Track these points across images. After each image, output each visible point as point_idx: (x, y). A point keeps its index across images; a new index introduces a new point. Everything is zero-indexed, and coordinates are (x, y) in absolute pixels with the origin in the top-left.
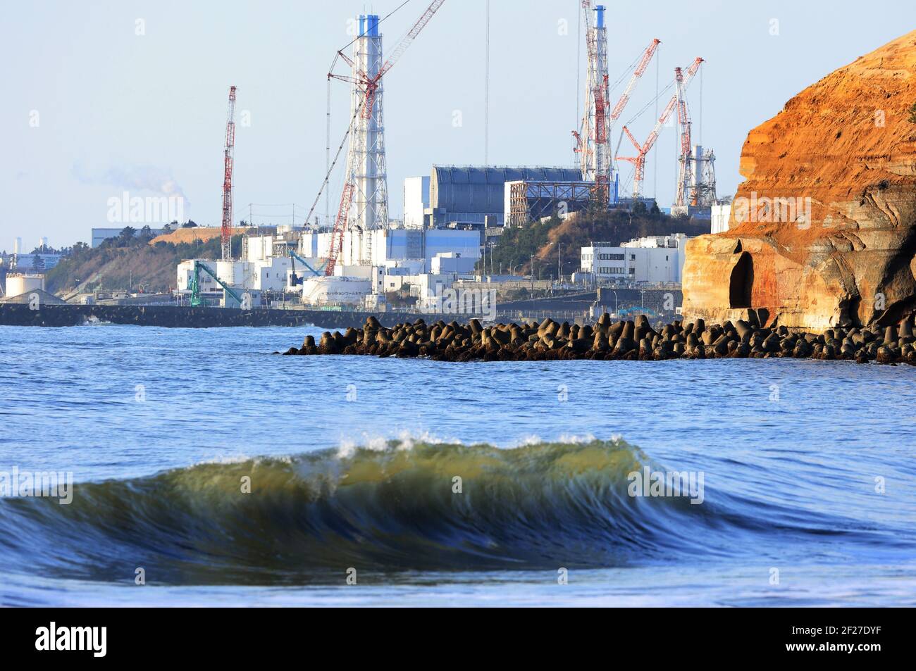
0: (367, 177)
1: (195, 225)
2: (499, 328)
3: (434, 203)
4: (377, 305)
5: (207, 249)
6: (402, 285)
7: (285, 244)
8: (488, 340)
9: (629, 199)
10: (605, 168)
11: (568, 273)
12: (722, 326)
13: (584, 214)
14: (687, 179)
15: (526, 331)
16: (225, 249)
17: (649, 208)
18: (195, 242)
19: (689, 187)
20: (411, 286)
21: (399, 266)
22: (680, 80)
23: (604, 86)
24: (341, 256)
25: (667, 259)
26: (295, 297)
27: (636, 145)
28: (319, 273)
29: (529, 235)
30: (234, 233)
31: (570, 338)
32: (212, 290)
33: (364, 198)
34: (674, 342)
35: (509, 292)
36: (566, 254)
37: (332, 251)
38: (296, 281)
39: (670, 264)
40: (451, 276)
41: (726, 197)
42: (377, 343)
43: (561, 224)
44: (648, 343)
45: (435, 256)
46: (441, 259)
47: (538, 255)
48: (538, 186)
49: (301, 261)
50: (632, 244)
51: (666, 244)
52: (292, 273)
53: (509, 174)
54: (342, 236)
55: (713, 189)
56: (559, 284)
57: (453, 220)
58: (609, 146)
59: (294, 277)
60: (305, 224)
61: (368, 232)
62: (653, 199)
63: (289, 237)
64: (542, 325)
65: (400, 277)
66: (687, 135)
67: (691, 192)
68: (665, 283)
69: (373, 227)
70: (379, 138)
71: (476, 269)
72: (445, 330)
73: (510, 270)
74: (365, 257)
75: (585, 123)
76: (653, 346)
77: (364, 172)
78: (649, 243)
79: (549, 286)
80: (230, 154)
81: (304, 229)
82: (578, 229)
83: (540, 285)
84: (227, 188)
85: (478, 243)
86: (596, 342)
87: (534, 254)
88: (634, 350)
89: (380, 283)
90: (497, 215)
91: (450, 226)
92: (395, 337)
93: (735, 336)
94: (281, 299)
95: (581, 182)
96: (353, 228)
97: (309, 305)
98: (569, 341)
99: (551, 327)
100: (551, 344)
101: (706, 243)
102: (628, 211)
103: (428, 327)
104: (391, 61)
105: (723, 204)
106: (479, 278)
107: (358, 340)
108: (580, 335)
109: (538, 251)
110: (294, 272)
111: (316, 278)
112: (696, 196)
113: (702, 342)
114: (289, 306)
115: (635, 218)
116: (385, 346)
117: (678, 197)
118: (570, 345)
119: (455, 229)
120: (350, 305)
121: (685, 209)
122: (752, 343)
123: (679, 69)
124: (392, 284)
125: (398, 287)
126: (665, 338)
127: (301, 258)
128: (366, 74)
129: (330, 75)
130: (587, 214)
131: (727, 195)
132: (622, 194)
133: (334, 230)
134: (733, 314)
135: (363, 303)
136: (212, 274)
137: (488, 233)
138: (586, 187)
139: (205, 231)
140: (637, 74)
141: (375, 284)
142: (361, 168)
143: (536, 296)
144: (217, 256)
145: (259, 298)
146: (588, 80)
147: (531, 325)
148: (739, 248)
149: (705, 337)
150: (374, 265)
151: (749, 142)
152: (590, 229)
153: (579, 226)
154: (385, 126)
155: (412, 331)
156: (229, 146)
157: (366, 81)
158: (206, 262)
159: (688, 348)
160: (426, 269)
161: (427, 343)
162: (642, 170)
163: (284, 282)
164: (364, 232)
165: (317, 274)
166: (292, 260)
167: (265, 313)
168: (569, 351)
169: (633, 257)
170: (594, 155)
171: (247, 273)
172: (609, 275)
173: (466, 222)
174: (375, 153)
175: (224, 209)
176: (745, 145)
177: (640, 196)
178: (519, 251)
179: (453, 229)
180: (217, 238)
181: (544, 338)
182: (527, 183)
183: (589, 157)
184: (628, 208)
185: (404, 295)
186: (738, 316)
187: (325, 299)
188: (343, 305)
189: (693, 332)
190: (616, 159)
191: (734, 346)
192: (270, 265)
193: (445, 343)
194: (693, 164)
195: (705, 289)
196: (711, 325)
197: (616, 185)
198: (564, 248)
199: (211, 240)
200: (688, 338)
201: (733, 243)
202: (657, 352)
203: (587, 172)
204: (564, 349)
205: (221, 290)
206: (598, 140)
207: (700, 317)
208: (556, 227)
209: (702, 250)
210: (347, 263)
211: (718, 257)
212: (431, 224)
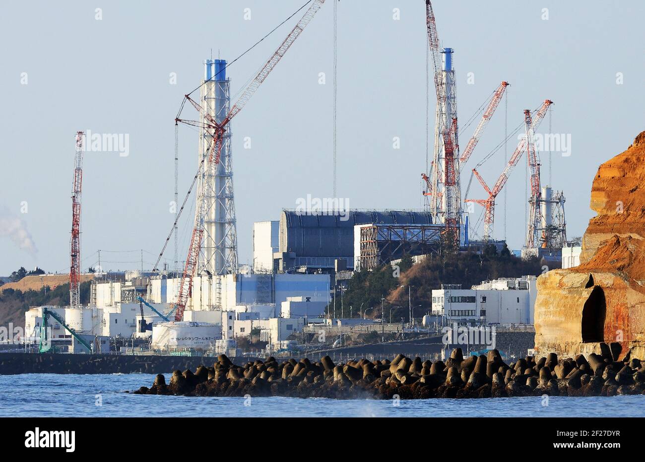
0: (215, 222)
1: (43, 272)
2: (351, 365)
3: (284, 246)
4: (228, 350)
5: (56, 296)
6: (252, 331)
7: (134, 290)
8: (340, 376)
9: (480, 242)
10: (455, 211)
11: (419, 316)
12: (574, 359)
13: (434, 256)
14: (537, 221)
15: (378, 367)
16: (74, 295)
17: (499, 251)
18: (43, 289)
19: (540, 229)
20: (262, 331)
21: (249, 311)
22: (529, 123)
23: (453, 128)
24: (191, 302)
25: (518, 301)
26: (145, 343)
27: (486, 187)
28: (168, 319)
29: (379, 278)
30: (83, 280)
31: (422, 373)
32: (61, 336)
33: (213, 243)
34: (527, 376)
35: (360, 336)
36: (417, 298)
37: (181, 296)
38: (145, 327)
39: (520, 306)
40: (301, 320)
41: (577, 238)
42: (228, 381)
43: (411, 267)
44: (501, 377)
45: (285, 300)
46: (291, 303)
47: (388, 298)
48: (387, 229)
49: (151, 307)
50: (483, 287)
51: (517, 286)
52: (141, 319)
53: (358, 217)
54: (191, 281)
55: (564, 231)
56: (409, 327)
57: (303, 264)
58: (459, 189)
59: (143, 322)
60: (154, 270)
61: (218, 277)
62: (504, 242)
63: (138, 283)
64: (393, 362)
65: (249, 321)
66: (537, 176)
67: (541, 234)
68: (516, 325)
69: (223, 272)
70: (228, 183)
71: (327, 313)
72: (296, 368)
73: (360, 313)
74: (214, 302)
75: (434, 166)
76: (506, 380)
77: (213, 217)
78: (500, 285)
79: (400, 328)
80: (78, 200)
81: (152, 274)
82: (429, 272)
83: (391, 328)
84: (75, 234)
85: (328, 286)
86: (449, 378)
87: (385, 297)
88: (487, 385)
89: (230, 328)
90: (348, 259)
91: (300, 270)
92: (246, 374)
93: (588, 369)
94: (130, 346)
95: (432, 225)
96: (203, 273)
97: (159, 351)
98: (421, 376)
99: (403, 362)
100: (403, 380)
101: (558, 278)
102: (478, 253)
103: (279, 365)
104: (240, 106)
105: (573, 246)
106: (329, 321)
107: (209, 378)
108: (432, 371)
109: (389, 294)
110: (143, 318)
111: (166, 324)
112: (547, 238)
113: (555, 376)
114: (138, 352)
115: (486, 260)
116: (236, 383)
117: (528, 239)
118: (422, 380)
119: (305, 273)
120: (200, 350)
121: (535, 251)
122: (605, 376)
123: (527, 112)
124: (241, 329)
125: (248, 332)
126: (518, 372)
127: (150, 304)
128: (214, 119)
129: (177, 120)
130: (438, 257)
131: (578, 237)
132: (472, 237)
133: (184, 275)
134: (585, 349)
135: (213, 348)
136: (61, 320)
137: (338, 277)
138: (436, 230)
139: (54, 279)
140: (485, 116)
141: (225, 329)
142: (209, 213)
143: (387, 339)
144: (66, 303)
145: (108, 344)
146: (437, 124)
147: (383, 362)
148: (590, 283)
149: (558, 371)
150: (224, 310)
151: (599, 176)
152: (441, 272)
153: (429, 268)
154: (233, 171)
155: (264, 368)
156: (76, 192)
157: (214, 125)
158: (54, 308)
159: (541, 382)
160: (277, 314)
161: (279, 380)
162: (492, 212)
163: (133, 328)
164: (214, 277)
165: (166, 319)
166: (141, 306)
167: (113, 359)
168: (421, 386)
169: (484, 299)
170: (444, 198)
171: (95, 320)
172: (460, 318)
173: (316, 267)
174: (224, 198)
175: (72, 256)
176: (595, 179)
177: (490, 238)
178: (369, 295)
179: (303, 273)
180: (65, 285)
181: (396, 374)
182: (377, 226)
183: (439, 200)
184: (479, 250)
185: (254, 340)
186: (590, 349)
187: (174, 343)
188: (192, 351)
189: (546, 366)
190: (465, 202)
191: (587, 380)
192: (119, 312)
193: (296, 379)
194: (543, 206)
195: (556, 324)
196: (564, 359)
197: (466, 228)
198: (414, 291)
199: (59, 287)
200: (541, 372)
201: (584, 277)
202: (509, 386)
203: (437, 215)
204: (417, 384)
205: (70, 336)
206: (448, 183)
207: (553, 351)
208: (407, 270)
209: (554, 285)
210: (197, 308)
211: (570, 292)
212: (281, 268)
